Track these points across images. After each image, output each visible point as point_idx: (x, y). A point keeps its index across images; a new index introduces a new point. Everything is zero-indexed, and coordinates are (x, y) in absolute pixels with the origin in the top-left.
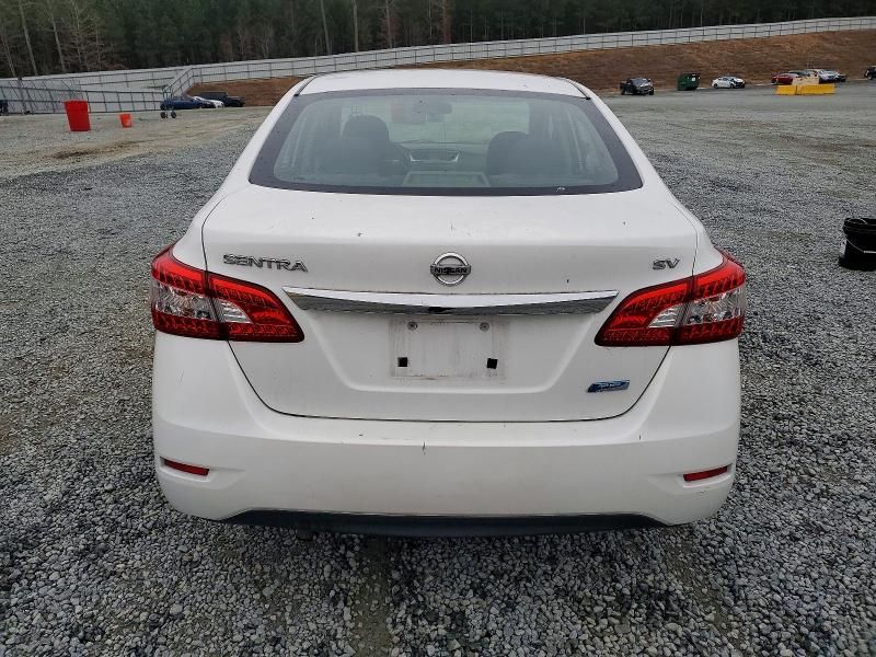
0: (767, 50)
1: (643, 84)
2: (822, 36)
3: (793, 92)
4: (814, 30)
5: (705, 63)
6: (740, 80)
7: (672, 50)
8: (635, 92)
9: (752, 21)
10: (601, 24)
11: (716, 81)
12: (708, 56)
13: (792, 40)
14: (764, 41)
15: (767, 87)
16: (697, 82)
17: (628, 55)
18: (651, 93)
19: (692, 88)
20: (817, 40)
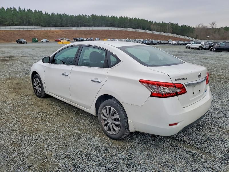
0: (51, 33)
1: (23, 41)
2: (62, 31)
3: (62, 43)
4: (60, 29)
5: (37, 36)
6: (48, 40)
7: (27, 32)
8: (21, 43)
9: (46, 26)
10: (4, 23)
11: (42, 40)
12: (37, 34)
13: (56, 31)
14: (50, 31)
15: (54, 42)
16: (38, 40)
17: (15, 32)
18: (26, 43)
19: (36, 42)
20: (61, 32)
